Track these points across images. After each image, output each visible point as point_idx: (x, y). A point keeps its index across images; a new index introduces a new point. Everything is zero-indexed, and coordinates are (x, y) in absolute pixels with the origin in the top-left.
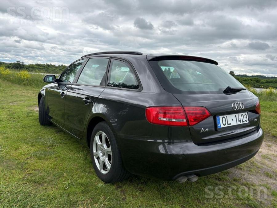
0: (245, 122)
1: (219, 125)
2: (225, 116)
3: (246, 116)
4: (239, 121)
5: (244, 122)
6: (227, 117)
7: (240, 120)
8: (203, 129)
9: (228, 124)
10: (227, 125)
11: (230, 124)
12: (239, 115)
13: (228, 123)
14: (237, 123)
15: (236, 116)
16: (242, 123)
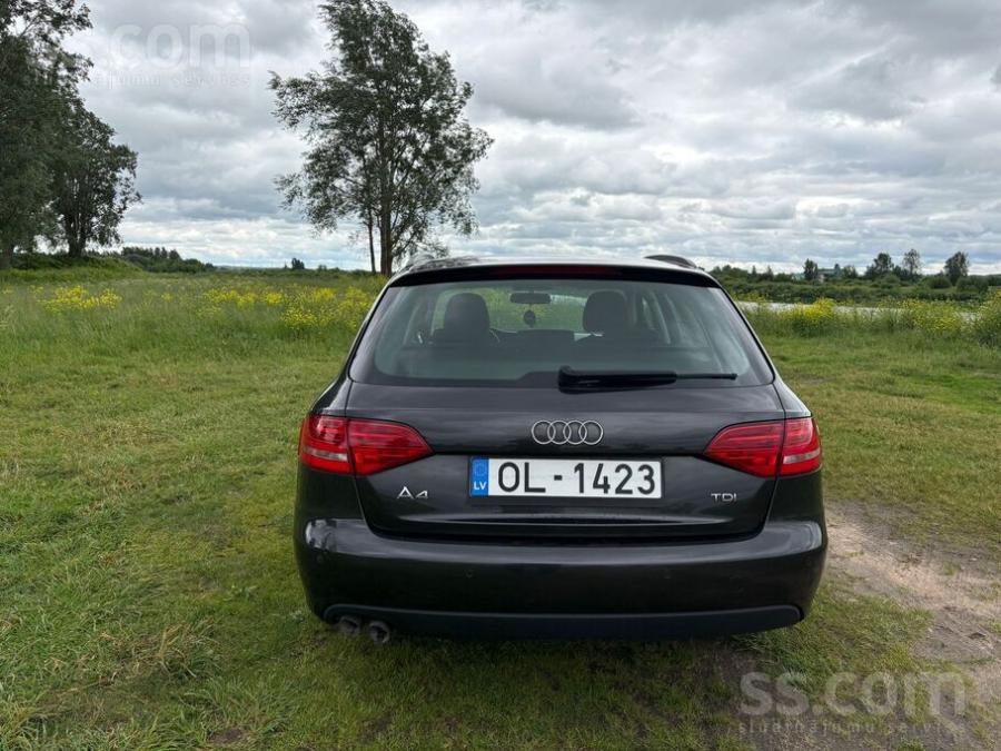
0: (637, 495)
1: (478, 485)
2: (520, 463)
3: (646, 472)
4: (596, 485)
5: (630, 492)
6: (527, 465)
7: (601, 482)
8: (405, 489)
9: (527, 489)
10: (520, 492)
11: (543, 490)
12: (601, 466)
13: (531, 486)
14: (582, 490)
15: (580, 468)
16: (612, 494)
